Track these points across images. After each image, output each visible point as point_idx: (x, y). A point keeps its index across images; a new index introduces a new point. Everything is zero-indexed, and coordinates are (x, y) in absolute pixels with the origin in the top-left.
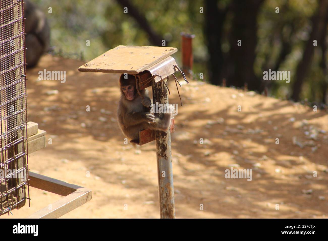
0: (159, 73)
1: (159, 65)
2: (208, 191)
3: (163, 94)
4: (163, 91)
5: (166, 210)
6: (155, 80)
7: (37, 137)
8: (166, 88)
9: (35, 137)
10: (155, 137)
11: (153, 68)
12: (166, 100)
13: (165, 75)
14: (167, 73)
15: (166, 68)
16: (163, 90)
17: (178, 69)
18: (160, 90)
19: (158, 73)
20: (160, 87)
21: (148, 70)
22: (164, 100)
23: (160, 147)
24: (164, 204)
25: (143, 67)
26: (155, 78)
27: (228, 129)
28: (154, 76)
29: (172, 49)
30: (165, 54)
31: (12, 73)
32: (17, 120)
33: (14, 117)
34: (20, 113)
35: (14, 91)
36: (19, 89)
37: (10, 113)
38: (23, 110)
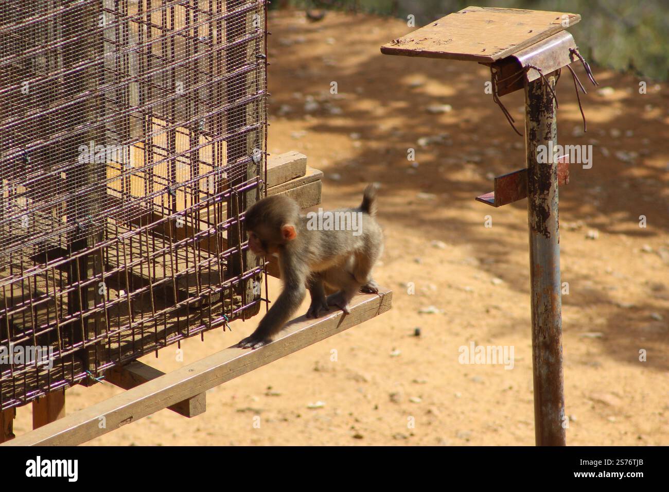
0: (538, 63)
1: (539, 46)
3: (545, 107)
4: (545, 101)
5: (545, 338)
6: (528, 76)
7: (304, 182)
8: (552, 94)
9: (299, 181)
10: (527, 193)
11: (526, 53)
12: (552, 118)
13: (550, 67)
14: (554, 63)
15: (553, 52)
16: (545, 97)
17: (578, 56)
18: (539, 98)
19: (536, 64)
20: (539, 92)
21: (514, 55)
22: (547, 118)
23: (535, 212)
24: (540, 327)
25: (506, 50)
26: (528, 73)
28: (527, 68)
29: (570, 17)
30: (553, 26)
31: (238, 49)
32: (245, 143)
33: (239, 138)
34: (252, 130)
35: (241, 86)
36: (252, 83)
37: (232, 128)
38: (258, 125)
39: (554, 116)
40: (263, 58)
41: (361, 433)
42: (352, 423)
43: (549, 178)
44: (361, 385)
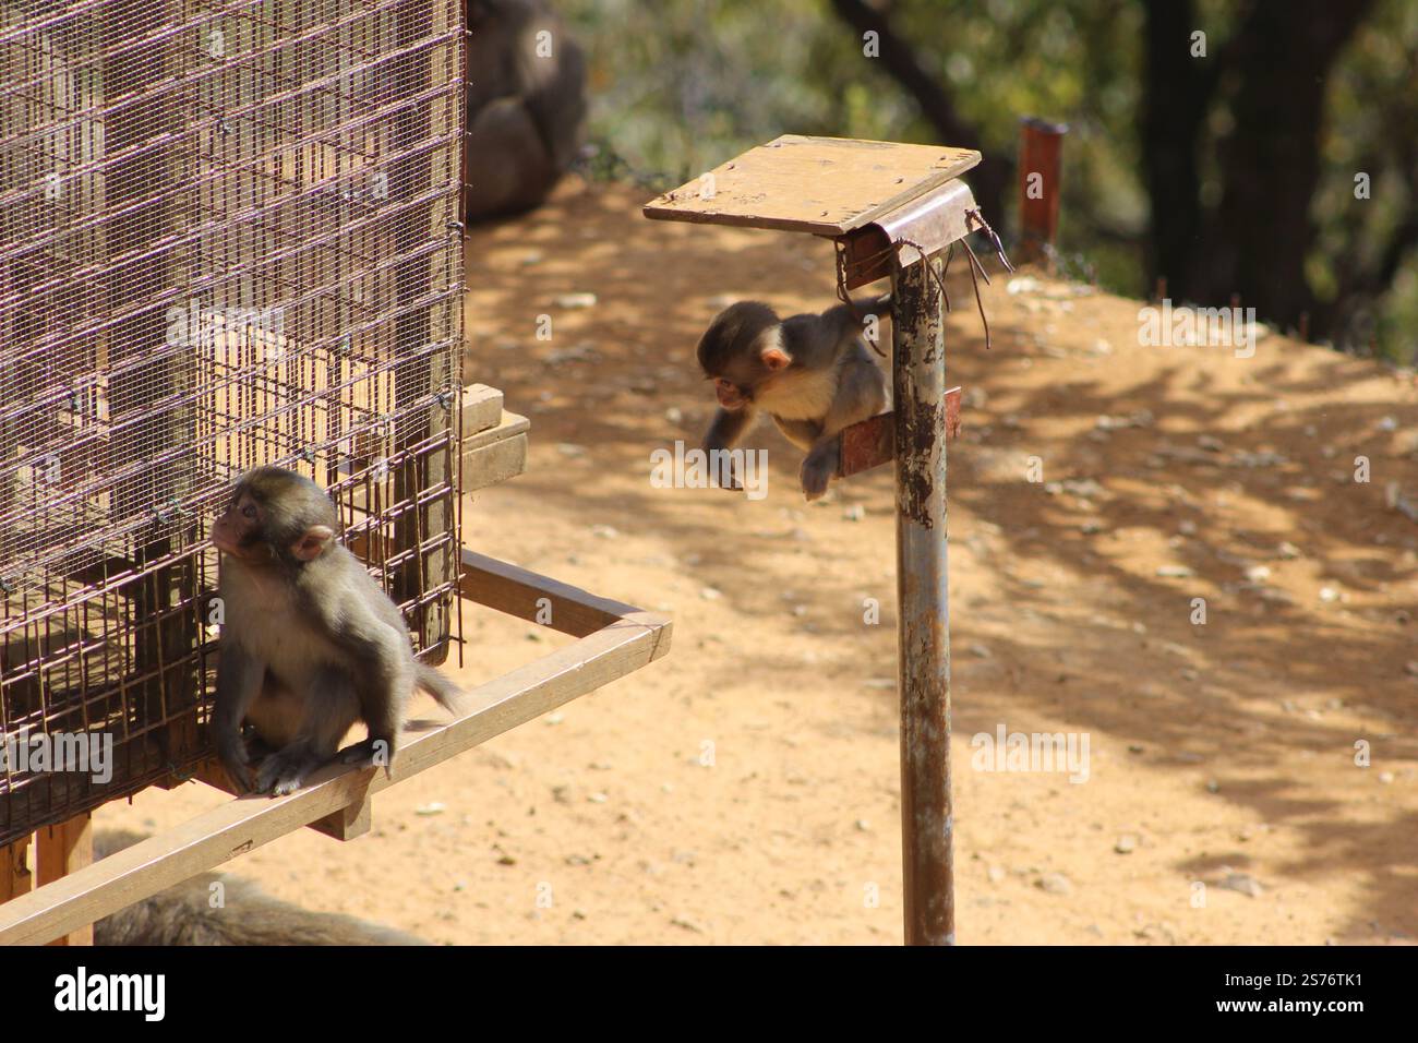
0: (916, 234)
1: (916, 207)
2: (1084, 652)
3: (925, 306)
4: (926, 297)
5: (922, 697)
6: (900, 259)
7: (498, 436)
8: (938, 285)
9: (491, 435)
10: (894, 452)
11: (896, 218)
12: (937, 326)
13: (934, 241)
14: (942, 235)
15: (939, 217)
16: (926, 291)
17: (980, 222)
18: (917, 292)
19: (913, 237)
20: (916, 283)
21: (877, 222)
22: (929, 326)
23: (907, 486)
24: (914, 680)
25: (862, 214)
26: (900, 252)
27: (1164, 446)
28: (899, 244)
29: (963, 156)
30: (937, 171)
31: (419, 214)
32: (429, 373)
33: (419, 364)
34: (440, 350)
35: (422, 277)
36: (440, 270)
37: (408, 348)
38: (449, 341)
39: (940, 322)
40: (458, 227)
41: (512, 855)
42: (494, 839)
43: (931, 427)
44: (503, 773)
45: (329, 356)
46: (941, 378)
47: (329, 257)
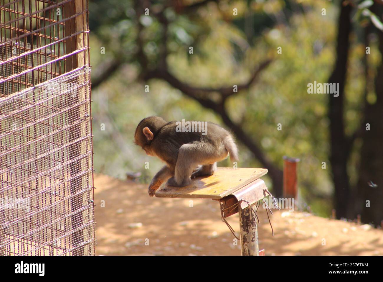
0: (246, 198)
1: (246, 188)
3: (251, 222)
4: (251, 219)
6: (241, 206)
8: (255, 215)
11: (239, 193)
12: (255, 229)
13: (253, 200)
14: (255, 198)
16: (251, 217)
17: (268, 193)
18: (248, 218)
19: (245, 199)
20: (247, 214)
21: (233, 194)
22: (253, 229)
25: (228, 191)
26: (241, 204)
28: (241, 201)
29: (262, 171)
30: (253, 176)
31: (78, 198)
32: (84, 252)
33: (80, 249)
34: (87, 244)
35: (80, 219)
36: (86, 217)
37: (76, 244)
38: (90, 241)
39: (256, 227)
40: (92, 202)
45: (49, 248)
46: (257, 247)
47: (48, 214)
